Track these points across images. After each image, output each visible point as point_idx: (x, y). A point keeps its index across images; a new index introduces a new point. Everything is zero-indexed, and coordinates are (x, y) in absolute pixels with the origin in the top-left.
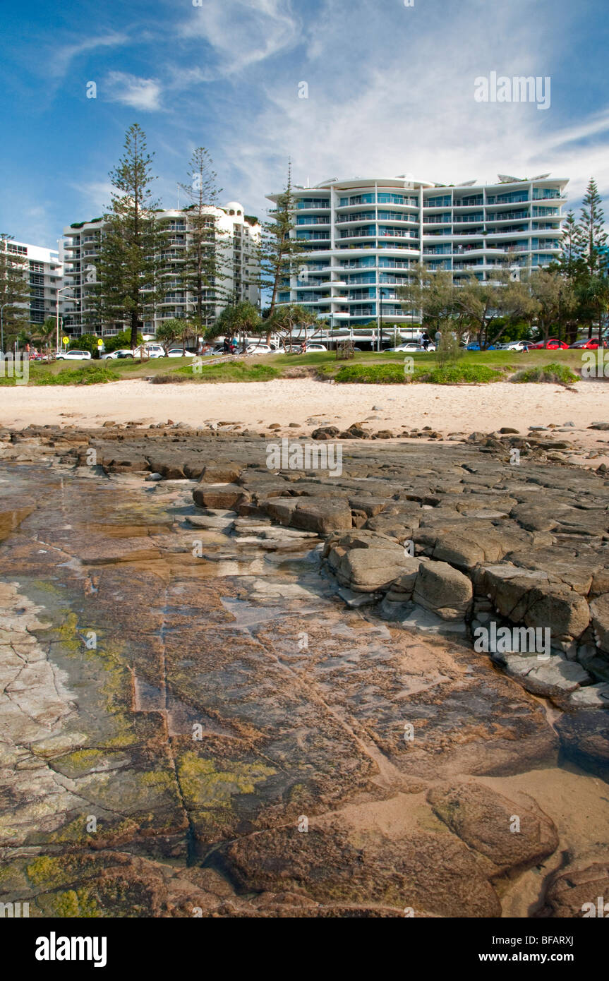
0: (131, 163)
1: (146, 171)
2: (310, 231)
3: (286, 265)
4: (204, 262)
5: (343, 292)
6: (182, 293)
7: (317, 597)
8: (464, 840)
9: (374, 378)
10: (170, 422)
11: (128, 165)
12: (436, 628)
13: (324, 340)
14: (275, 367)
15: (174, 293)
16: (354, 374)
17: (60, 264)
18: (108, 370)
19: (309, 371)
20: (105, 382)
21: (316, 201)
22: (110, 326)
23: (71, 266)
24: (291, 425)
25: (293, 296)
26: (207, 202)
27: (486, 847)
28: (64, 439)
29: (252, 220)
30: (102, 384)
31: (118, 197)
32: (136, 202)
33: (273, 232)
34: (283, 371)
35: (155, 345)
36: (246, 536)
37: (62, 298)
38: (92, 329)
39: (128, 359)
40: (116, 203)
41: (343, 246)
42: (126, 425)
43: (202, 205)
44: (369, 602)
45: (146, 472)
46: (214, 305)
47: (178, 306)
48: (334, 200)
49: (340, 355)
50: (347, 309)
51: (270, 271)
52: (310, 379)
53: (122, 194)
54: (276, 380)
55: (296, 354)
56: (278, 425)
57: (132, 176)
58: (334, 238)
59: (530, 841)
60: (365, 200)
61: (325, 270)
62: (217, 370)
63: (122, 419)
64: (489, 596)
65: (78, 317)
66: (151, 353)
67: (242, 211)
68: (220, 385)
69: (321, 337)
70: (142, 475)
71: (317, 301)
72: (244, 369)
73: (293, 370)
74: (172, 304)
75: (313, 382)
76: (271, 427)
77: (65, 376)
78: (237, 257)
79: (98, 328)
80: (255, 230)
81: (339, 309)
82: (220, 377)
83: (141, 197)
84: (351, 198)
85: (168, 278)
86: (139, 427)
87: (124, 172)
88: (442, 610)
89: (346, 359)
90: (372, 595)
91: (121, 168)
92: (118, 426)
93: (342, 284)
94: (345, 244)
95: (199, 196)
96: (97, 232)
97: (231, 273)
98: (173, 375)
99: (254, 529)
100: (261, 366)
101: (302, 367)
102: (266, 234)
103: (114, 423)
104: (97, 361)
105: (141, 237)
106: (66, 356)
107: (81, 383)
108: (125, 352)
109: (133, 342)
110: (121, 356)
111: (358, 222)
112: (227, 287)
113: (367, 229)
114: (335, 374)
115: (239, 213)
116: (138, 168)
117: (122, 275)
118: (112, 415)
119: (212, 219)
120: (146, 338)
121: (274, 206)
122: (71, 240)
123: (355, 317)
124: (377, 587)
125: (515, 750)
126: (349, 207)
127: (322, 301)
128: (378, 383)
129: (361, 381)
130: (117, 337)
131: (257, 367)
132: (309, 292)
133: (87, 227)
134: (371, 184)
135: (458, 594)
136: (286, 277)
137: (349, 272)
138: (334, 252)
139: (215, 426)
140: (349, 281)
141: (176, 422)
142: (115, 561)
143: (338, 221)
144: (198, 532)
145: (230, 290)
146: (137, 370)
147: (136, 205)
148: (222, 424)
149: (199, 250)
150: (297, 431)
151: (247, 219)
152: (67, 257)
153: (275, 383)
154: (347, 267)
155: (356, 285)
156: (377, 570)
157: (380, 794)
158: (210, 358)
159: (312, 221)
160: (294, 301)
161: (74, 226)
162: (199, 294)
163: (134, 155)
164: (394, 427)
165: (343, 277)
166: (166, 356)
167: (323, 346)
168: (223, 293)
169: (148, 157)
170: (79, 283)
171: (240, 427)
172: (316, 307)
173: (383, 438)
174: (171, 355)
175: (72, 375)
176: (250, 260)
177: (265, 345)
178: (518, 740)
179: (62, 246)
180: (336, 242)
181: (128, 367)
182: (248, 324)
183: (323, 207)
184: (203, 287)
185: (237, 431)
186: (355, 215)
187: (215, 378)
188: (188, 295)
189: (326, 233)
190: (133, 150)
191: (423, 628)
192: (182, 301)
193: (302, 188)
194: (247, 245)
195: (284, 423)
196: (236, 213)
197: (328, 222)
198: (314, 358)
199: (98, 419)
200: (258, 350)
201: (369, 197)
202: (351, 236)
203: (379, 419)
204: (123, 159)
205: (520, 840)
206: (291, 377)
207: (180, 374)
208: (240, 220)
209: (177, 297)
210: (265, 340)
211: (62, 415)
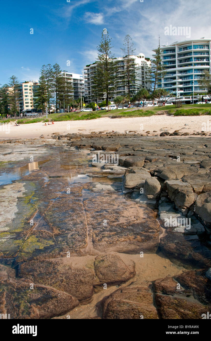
0: (104, 43)
1: (109, 45)
2: (168, 62)
3: (160, 74)
4: (130, 75)
5: (181, 83)
6: (124, 87)
7: (114, 190)
8: (95, 272)
9: (188, 114)
10: (113, 131)
11: (103, 44)
12: (145, 202)
13: (173, 101)
14: (153, 111)
15: (121, 87)
16: (181, 112)
17: (83, 79)
18: (97, 114)
19: (165, 112)
20: (96, 118)
21: (170, 50)
22: (100, 99)
23: (87, 80)
24: (154, 131)
25: (163, 86)
26: (131, 54)
27: (101, 276)
28: (74, 138)
29: (148, 59)
30: (95, 119)
31: (100, 55)
32: (106, 56)
33: (154, 63)
34: (156, 112)
35: (114, 105)
36: (107, 169)
37: (84, 90)
38: (94, 101)
39: (104, 110)
40: (99, 57)
41: (181, 66)
42: (99, 133)
43: (129, 55)
44: (130, 192)
45: (90, 148)
46: (135, 90)
47: (123, 91)
48: (177, 50)
49: (177, 106)
50: (183, 89)
51: (153, 77)
52: (166, 115)
53: (101, 54)
54: (153, 116)
55: (161, 106)
56: (149, 132)
57: (104, 48)
58: (177, 64)
59: (118, 276)
60: (188, 49)
61: (174, 75)
62: (133, 113)
63: (97, 131)
64: (167, 191)
65: (89, 97)
66: (112, 108)
67: (144, 56)
68: (134, 118)
69: (172, 100)
70: (89, 149)
71: (171, 87)
72: (142, 112)
73: (160, 112)
74: (120, 91)
75: (166, 116)
76: (147, 132)
77: (83, 117)
78: (143, 73)
79: (96, 100)
80: (149, 63)
81: (180, 89)
82: (134, 115)
83: (108, 54)
84: (183, 48)
85: (118, 81)
86: (103, 133)
87: (102, 46)
88: (148, 196)
89: (179, 107)
90: (131, 190)
91: (101, 45)
92: (96, 133)
93: (180, 80)
94: (181, 65)
95: (127, 52)
96: (95, 67)
97: (141, 79)
98: (118, 115)
99: (110, 167)
100: (148, 111)
101: (163, 111)
102: (151, 64)
103: (95, 132)
104: (94, 111)
105: (108, 68)
106: (84, 110)
107: (88, 119)
108: (103, 108)
109: (107, 105)
110: (102, 109)
111: (186, 57)
112: (138, 84)
113: (189, 59)
114: (174, 113)
115: (143, 57)
116: (106, 44)
117: (103, 82)
118: (95, 129)
119: (133, 60)
120: (112, 103)
121: (155, 53)
122: (86, 71)
123: (185, 92)
124: (133, 187)
125: (139, 246)
126: (183, 51)
127: (173, 87)
128: (189, 116)
129: (183, 115)
130: (102, 103)
131: (147, 111)
132: (169, 84)
133: (91, 66)
134: (190, 42)
135: (154, 190)
136: (159, 79)
137: (183, 76)
138: (177, 69)
139: (128, 132)
140: (183, 79)
141: (115, 131)
142: (59, 177)
143: (178, 57)
144: (93, 168)
145: (140, 85)
146: (107, 114)
147: (106, 57)
148: (130, 132)
149: (129, 71)
150: (156, 133)
151: (146, 59)
152: (85, 77)
153: (153, 117)
154: (182, 74)
155: (185, 80)
156: (134, 181)
157: (80, 254)
158: (132, 109)
159: (169, 58)
160: (163, 87)
161: (87, 66)
162: (129, 87)
163: (105, 40)
164: (191, 131)
165: (181, 78)
166: (117, 108)
167: (172, 103)
168: (137, 86)
169: (110, 40)
170: (89, 85)
171: (136, 133)
172: (171, 89)
173: (185, 135)
174: (119, 108)
175: (85, 117)
176: (147, 74)
177: (151, 104)
178: (142, 242)
179: (83, 73)
180: (178, 65)
181: (104, 113)
182: (145, 96)
183: (173, 52)
184: (130, 84)
185: (135, 134)
186: (185, 54)
187: (132, 116)
188: (126, 88)
189: (174, 62)
190: (104, 38)
191: (141, 202)
192: (124, 89)
193: (165, 46)
194: (146, 68)
195: (151, 131)
196: (142, 57)
197: (175, 58)
198: (167, 108)
199: (90, 131)
200: (149, 105)
201: (190, 47)
202: (183, 62)
203: (186, 128)
204: (101, 42)
205: (114, 275)
206: (159, 114)
207: (120, 115)
208: (143, 59)
209: (122, 88)
210: (152, 102)
211: (79, 130)
